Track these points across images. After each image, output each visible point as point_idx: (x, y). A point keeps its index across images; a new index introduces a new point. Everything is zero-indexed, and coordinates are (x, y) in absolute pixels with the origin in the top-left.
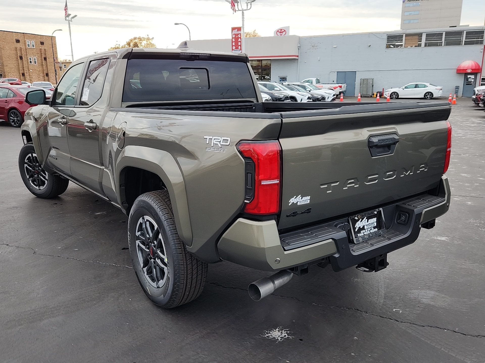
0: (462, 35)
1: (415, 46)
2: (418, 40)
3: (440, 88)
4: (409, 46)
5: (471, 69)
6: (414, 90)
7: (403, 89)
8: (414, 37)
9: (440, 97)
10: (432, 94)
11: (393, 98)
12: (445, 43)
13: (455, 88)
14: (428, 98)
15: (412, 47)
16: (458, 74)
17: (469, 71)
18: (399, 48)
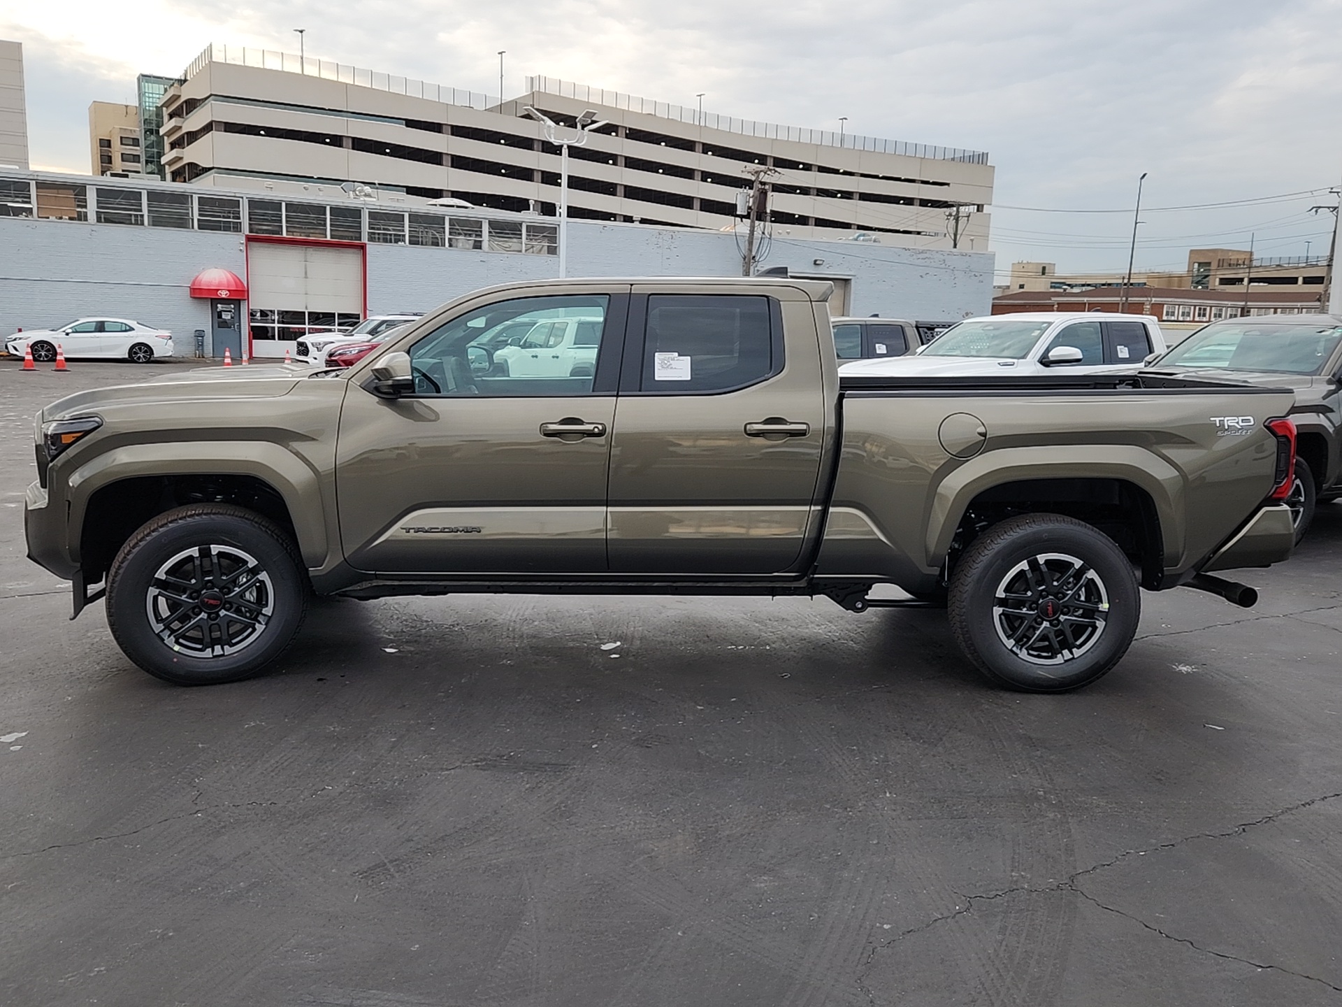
0: (190, 205)
1: (71, 219)
2: (74, 203)
3: (167, 333)
4: (52, 216)
5: (229, 291)
6: (98, 337)
7: (67, 334)
8: (60, 191)
9: (171, 356)
10: (148, 349)
11: (42, 359)
12: (151, 220)
13: (193, 335)
14: (139, 358)
15: (61, 218)
16: (196, 301)
17: (224, 294)
18: (22, 217)
